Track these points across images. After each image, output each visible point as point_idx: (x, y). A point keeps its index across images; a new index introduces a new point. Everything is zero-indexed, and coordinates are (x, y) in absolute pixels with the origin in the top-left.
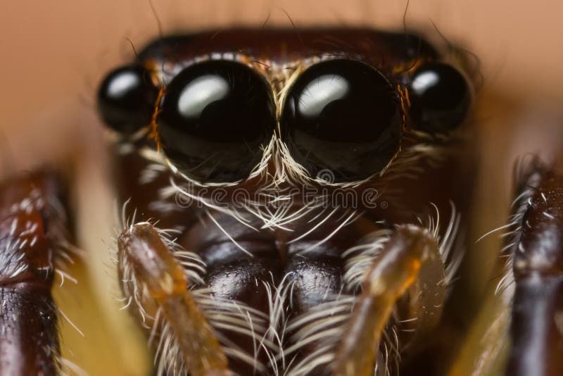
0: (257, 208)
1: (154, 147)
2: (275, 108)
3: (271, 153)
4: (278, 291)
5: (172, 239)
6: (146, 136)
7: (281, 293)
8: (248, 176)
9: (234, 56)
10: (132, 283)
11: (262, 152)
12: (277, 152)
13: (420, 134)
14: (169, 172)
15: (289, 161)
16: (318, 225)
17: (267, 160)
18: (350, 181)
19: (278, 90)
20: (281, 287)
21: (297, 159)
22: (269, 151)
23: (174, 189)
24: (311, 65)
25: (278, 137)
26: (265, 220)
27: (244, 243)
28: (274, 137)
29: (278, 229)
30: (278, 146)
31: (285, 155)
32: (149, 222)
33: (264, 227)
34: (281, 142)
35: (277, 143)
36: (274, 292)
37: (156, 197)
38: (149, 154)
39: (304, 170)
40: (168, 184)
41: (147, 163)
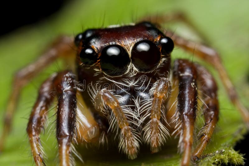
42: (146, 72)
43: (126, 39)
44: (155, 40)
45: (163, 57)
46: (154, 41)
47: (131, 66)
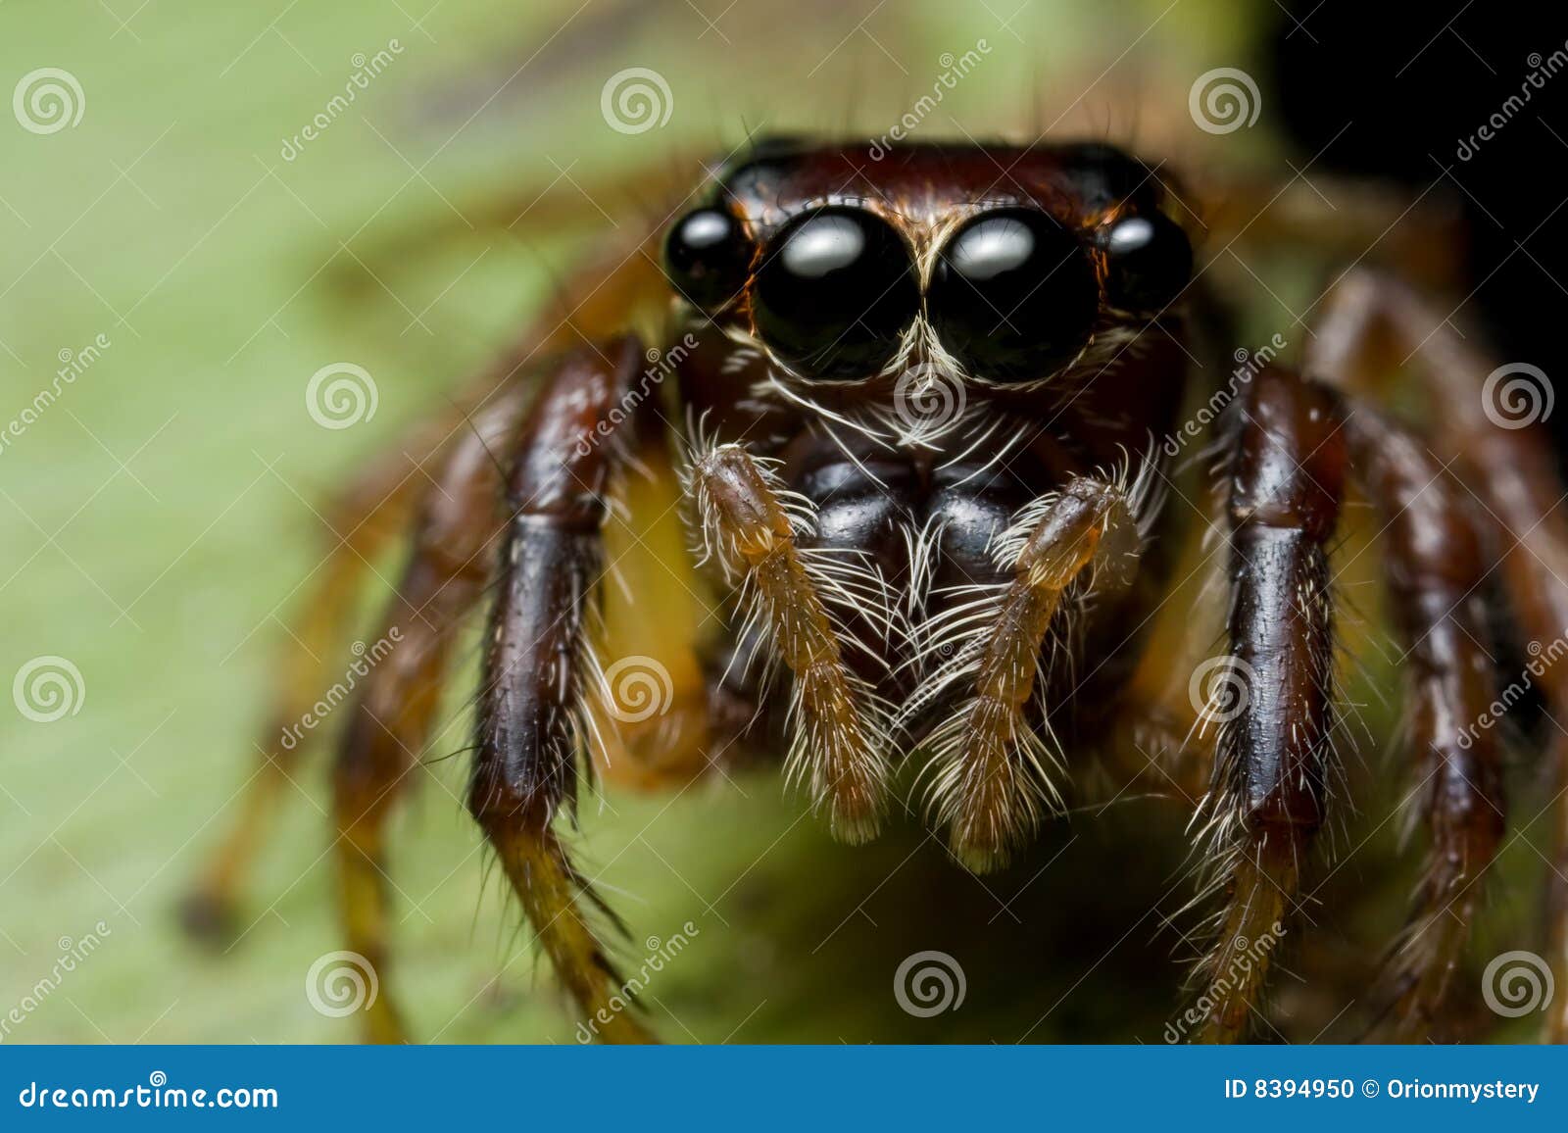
0: (890, 415)
1: (745, 325)
2: (918, 276)
3: (913, 340)
4: (922, 537)
5: (769, 469)
6: (733, 308)
7: (927, 541)
8: (879, 370)
9: (860, 201)
10: (714, 530)
11: (900, 340)
12: (922, 339)
13: (1119, 313)
14: (766, 360)
15: (938, 351)
16: (967, 452)
17: (907, 351)
18: (1023, 381)
19: (923, 251)
20: (925, 532)
21: (949, 350)
22: (910, 338)
23: (773, 384)
24: (969, 216)
25: (924, 318)
26: (902, 433)
27: (871, 465)
28: (919, 319)
29: (919, 447)
30: (923, 331)
31: (933, 345)
32: (739, 443)
33: (901, 443)
34: (927, 325)
35: (922, 328)
36: (915, 540)
37: (746, 394)
38: (738, 336)
39: (958, 365)
40: (767, 378)
41: (735, 346)
42: (1000, 381)
43: (923, 190)
44: (1086, 223)
45: (1119, 322)
46: (1079, 224)
47: (919, 332)
